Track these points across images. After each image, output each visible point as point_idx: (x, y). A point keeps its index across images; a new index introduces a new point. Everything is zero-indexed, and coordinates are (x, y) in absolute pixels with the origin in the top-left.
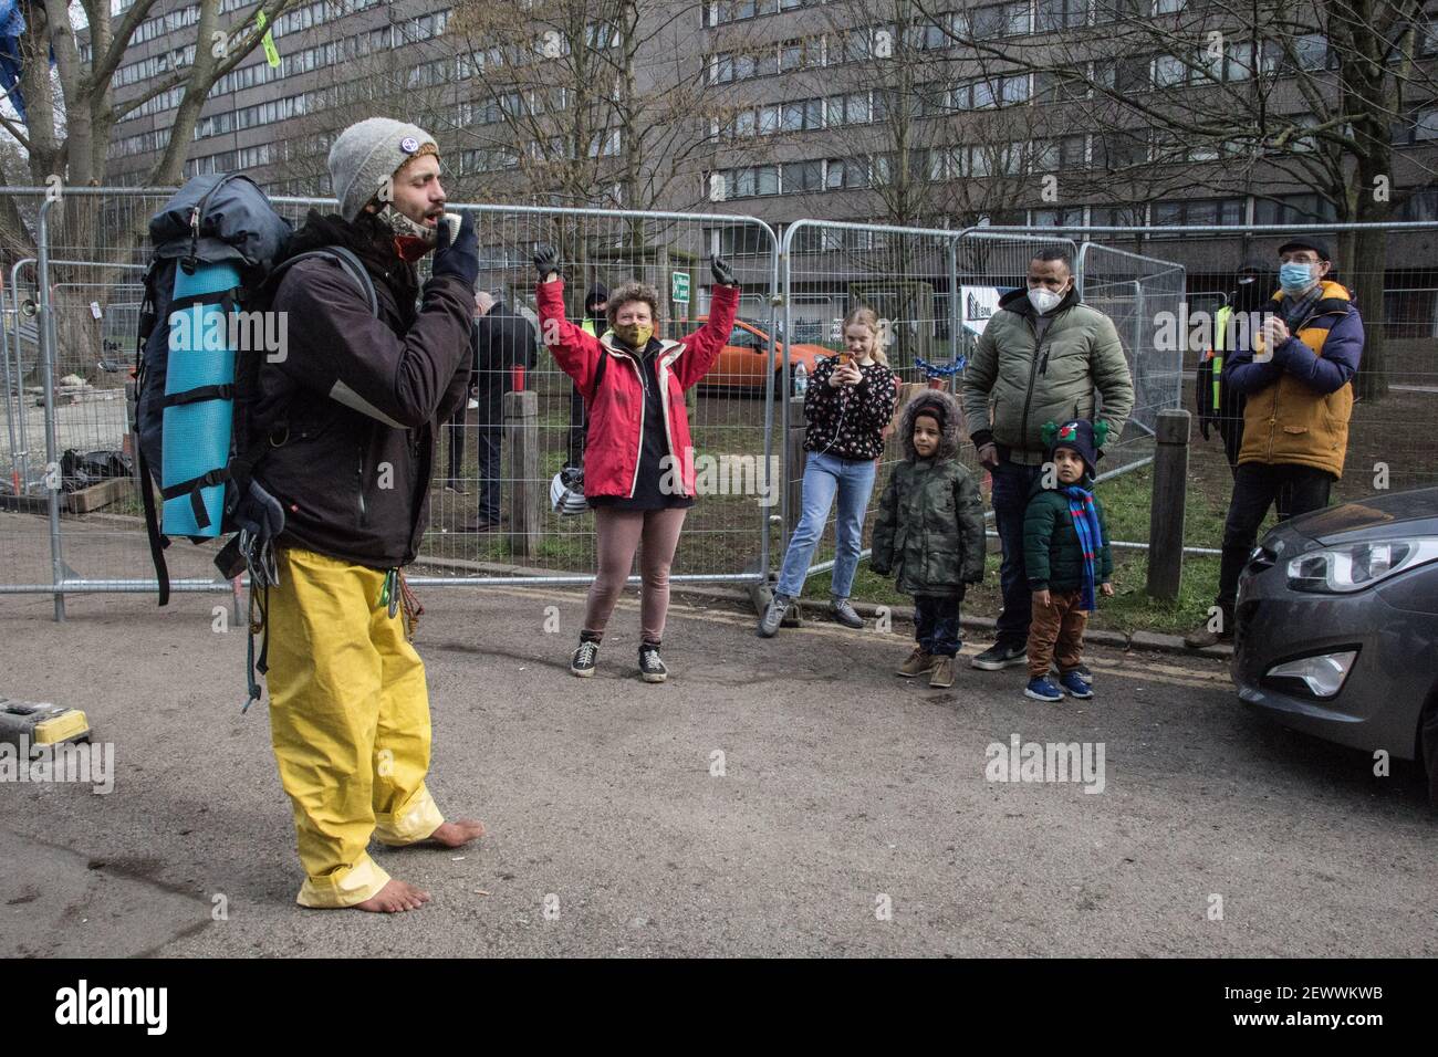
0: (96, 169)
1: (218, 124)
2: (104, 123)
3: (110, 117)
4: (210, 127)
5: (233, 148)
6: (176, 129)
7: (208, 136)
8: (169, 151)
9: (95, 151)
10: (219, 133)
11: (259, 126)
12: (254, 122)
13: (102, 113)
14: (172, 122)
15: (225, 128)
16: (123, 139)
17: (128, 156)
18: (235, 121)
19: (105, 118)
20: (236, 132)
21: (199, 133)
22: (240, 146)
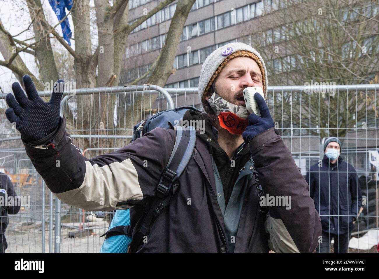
0: (115, 66)
1: (203, 27)
2: (122, 34)
3: (126, 30)
4: (197, 30)
5: (213, 43)
6: (170, 34)
7: (196, 36)
8: (165, 51)
9: (116, 53)
10: (203, 34)
11: (231, 26)
12: (227, 24)
13: (121, 28)
14: (167, 30)
15: (207, 29)
16: (139, 43)
17: (142, 54)
18: (214, 24)
19: (123, 31)
20: (214, 32)
21: (190, 34)
22: (218, 41)
